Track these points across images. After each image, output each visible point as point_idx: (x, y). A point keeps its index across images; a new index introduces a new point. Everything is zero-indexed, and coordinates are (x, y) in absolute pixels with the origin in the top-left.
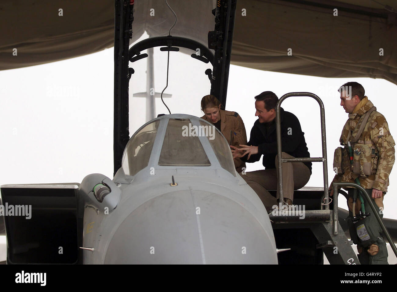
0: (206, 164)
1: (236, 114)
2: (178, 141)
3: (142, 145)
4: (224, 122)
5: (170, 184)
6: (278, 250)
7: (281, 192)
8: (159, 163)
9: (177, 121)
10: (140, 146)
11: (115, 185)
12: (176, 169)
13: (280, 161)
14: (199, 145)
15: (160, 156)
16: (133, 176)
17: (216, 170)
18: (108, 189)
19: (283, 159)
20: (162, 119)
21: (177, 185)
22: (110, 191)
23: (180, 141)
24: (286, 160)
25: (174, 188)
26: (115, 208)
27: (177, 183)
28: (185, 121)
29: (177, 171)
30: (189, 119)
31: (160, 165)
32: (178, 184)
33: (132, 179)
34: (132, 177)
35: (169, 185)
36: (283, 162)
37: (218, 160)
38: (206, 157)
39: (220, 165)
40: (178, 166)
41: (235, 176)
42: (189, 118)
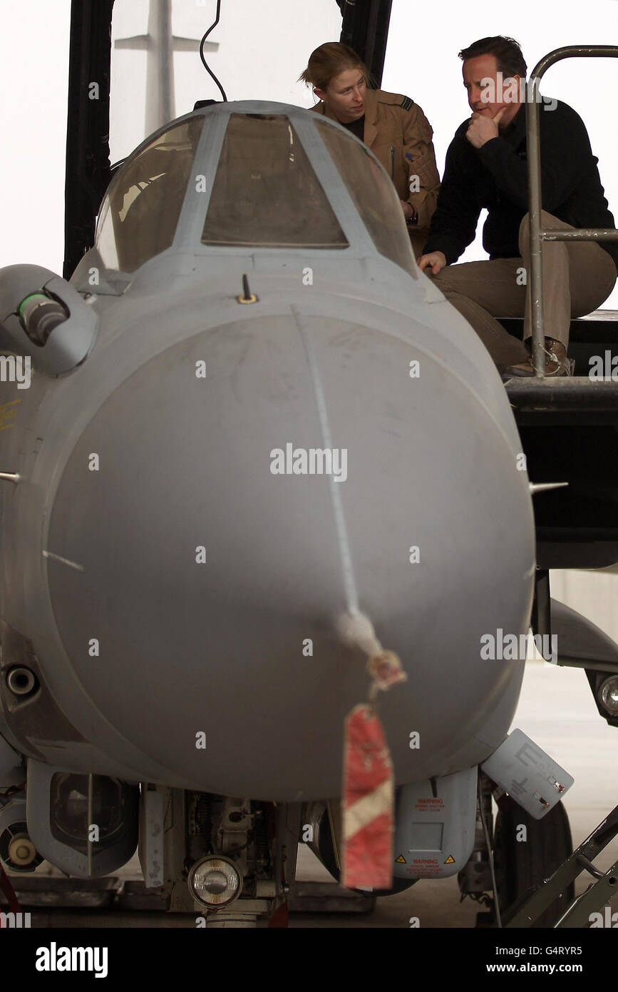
0: (334, 242)
1: (407, 103)
2: (253, 177)
3: (143, 185)
4: (373, 122)
5: (237, 298)
6: (533, 487)
7: (539, 322)
8: (203, 238)
9: (252, 119)
10: (139, 188)
11: (79, 297)
12: (253, 257)
13: (536, 238)
14: (312, 188)
15: (207, 219)
16: (130, 272)
17: (363, 261)
18: (62, 308)
19: (545, 231)
20: (211, 113)
21: (257, 300)
22: (68, 315)
23: (259, 177)
24: (553, 237)
25: (247, 310)
26: (81, 363)
27: (256, 296)
28: (274, 121)
29: (253, 260)
30: (285, 116)
31: (208, 244)
32: (260, 297)
33: (128, 283)
34: (126, 276)
35: (234, 301)
36: (545, 240)
37: (369, 231)
38: (335, 222)
39: (373, 247)
40: (258, 246)
41: (415, 277)
42: (284, 113)
